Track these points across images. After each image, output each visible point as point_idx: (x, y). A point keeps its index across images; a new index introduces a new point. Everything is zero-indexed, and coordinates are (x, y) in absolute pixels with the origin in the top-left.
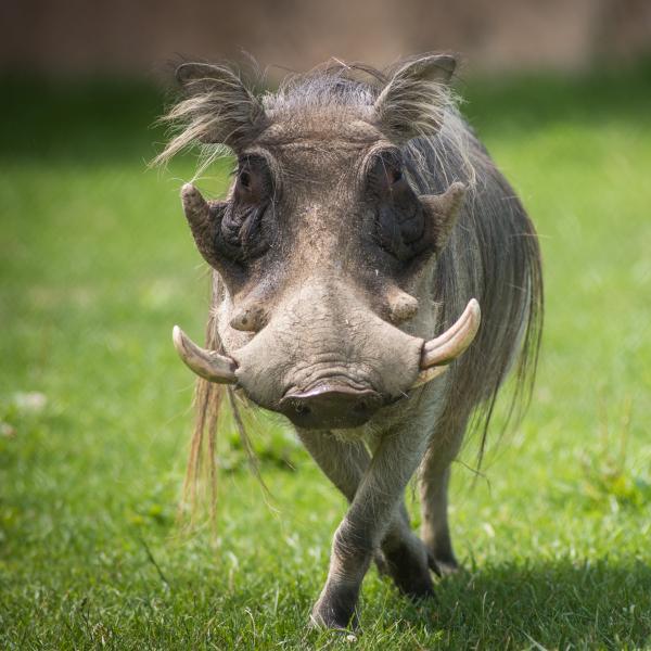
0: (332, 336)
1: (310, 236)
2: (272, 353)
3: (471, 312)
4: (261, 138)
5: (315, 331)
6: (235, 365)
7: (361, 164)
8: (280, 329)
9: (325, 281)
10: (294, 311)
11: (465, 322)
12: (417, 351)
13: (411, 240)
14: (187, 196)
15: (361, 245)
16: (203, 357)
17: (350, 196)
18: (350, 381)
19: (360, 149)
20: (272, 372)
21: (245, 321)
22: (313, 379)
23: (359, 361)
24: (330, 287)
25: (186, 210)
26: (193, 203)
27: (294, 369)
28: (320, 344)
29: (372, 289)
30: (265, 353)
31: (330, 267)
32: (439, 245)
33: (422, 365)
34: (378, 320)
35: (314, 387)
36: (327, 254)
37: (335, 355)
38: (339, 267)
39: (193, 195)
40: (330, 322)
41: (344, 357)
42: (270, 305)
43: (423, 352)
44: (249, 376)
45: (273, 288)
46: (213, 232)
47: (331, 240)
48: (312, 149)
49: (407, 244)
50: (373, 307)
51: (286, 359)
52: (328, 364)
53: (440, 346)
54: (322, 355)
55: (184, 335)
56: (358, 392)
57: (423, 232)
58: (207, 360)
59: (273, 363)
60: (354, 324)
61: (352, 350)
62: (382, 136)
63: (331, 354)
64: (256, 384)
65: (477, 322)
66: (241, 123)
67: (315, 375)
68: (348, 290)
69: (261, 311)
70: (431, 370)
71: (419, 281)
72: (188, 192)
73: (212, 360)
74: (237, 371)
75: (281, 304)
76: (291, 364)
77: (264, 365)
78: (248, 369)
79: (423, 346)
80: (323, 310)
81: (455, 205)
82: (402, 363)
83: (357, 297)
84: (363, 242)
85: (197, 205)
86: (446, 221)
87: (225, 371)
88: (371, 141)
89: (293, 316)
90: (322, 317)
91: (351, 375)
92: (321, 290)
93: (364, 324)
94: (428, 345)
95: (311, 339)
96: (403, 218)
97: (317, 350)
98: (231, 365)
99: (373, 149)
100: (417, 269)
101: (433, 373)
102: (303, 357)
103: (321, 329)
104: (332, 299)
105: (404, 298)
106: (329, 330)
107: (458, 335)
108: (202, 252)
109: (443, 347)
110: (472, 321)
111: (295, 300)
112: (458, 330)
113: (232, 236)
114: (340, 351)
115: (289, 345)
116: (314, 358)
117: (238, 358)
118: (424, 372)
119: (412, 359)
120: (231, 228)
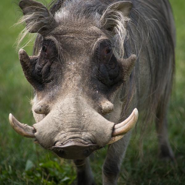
0: (76, 121)
1: (70, 76)
2: (50, 126)
3: (134, 114)
4: (53, 32)
5: (69, 118)
6: (35, 131)
7: (93, 46)
8: (54, 116)
9: (75, 96)
10: (61, 109)
11: (132, 118)
12: (111, 129)
13: (113, 78)
14: (21, 54)
15: (91, 80)
16: (21, 127)
17: (88, 59)
18: (82, 141)
19: (93, 39)
20: (50, 134)
21: (40, 110)
22: (67, 139)
23: (87, 131)
24: (77, 99)
25: (20, 60)
26: (23, 57)
27: (59, 134)
28: (71, 123)
29: (94, 99)
30: (47, 126)
31: (77, 90)
32: (125, 80)
33: (113, 135)
34: (96, 113)
35: (67, 143)
36: (76, 84)
37: (77, 129)
38: (81, 90)
39: (23, 54)
40: (76, 115)
41: (80, 130)
42: (52, 104)
43: (113, 129)
44: (40, 136)
45: (53, 97)
46: (31, 70)
47: (79, 77)
48: (73, 38)
49: (111, 79)
50: (94, 107)
51: (56, 129)
52: (73, 133)
53: (121, 127)
54: (71, 129)
55: (14, 118)
56: (85, 145)
57: (118, 74)
58: (23, 128)
59: (50, 131)
60: (85, 115)
61: (84, 126)
62: (103, 33)
63: (75, 128)
64: (43, 139)
65: (137, 118)
66: (45, 24)
67: (68, 137)
68: (84, 100)
69: (47, 106)
70: (117, 137)
71: (116, 94)
72: (21, 53)
73: (25, 128)
74: (36, 134)
75: (56, 104)
76: (58, 132)
77: (47, 131)
78: (40, 133)
79: (114, 126)
80: (73, 109)
81: (132, 64)
82: (105, 133)
83: (88, 103)
84: (92, 79)
85: (25, 58)
86: (128, 70)
87: (30, 133)
88: (98, 36)
89: (60, 110)
90: (72, 112)
91: (83, 138)
92: (73, 100)
93: (90, 115)
94: (116, 126)
95: (67, 121)
96: (109, 68)
97: (69, 127)
98: (33, 130)
99: (99, 39)
100: (115, 90)
101: (117, 138)
102: (63, 129)
103: (71, 117)
104: (77, 104)
105: (107, 104)
106: (75, 118)
107: (128, 123)
108: (26, 78)
109: (122, 128)
110: (134, 118)
111: (61, 103)
112: (129, 121)
113: (38, 72)
114: (79, 127)
115: (57, 123)
116: (67, 130)
117: (36, 128)
118: (114, 138)
119: (109, 132)
120: (39, 68)
